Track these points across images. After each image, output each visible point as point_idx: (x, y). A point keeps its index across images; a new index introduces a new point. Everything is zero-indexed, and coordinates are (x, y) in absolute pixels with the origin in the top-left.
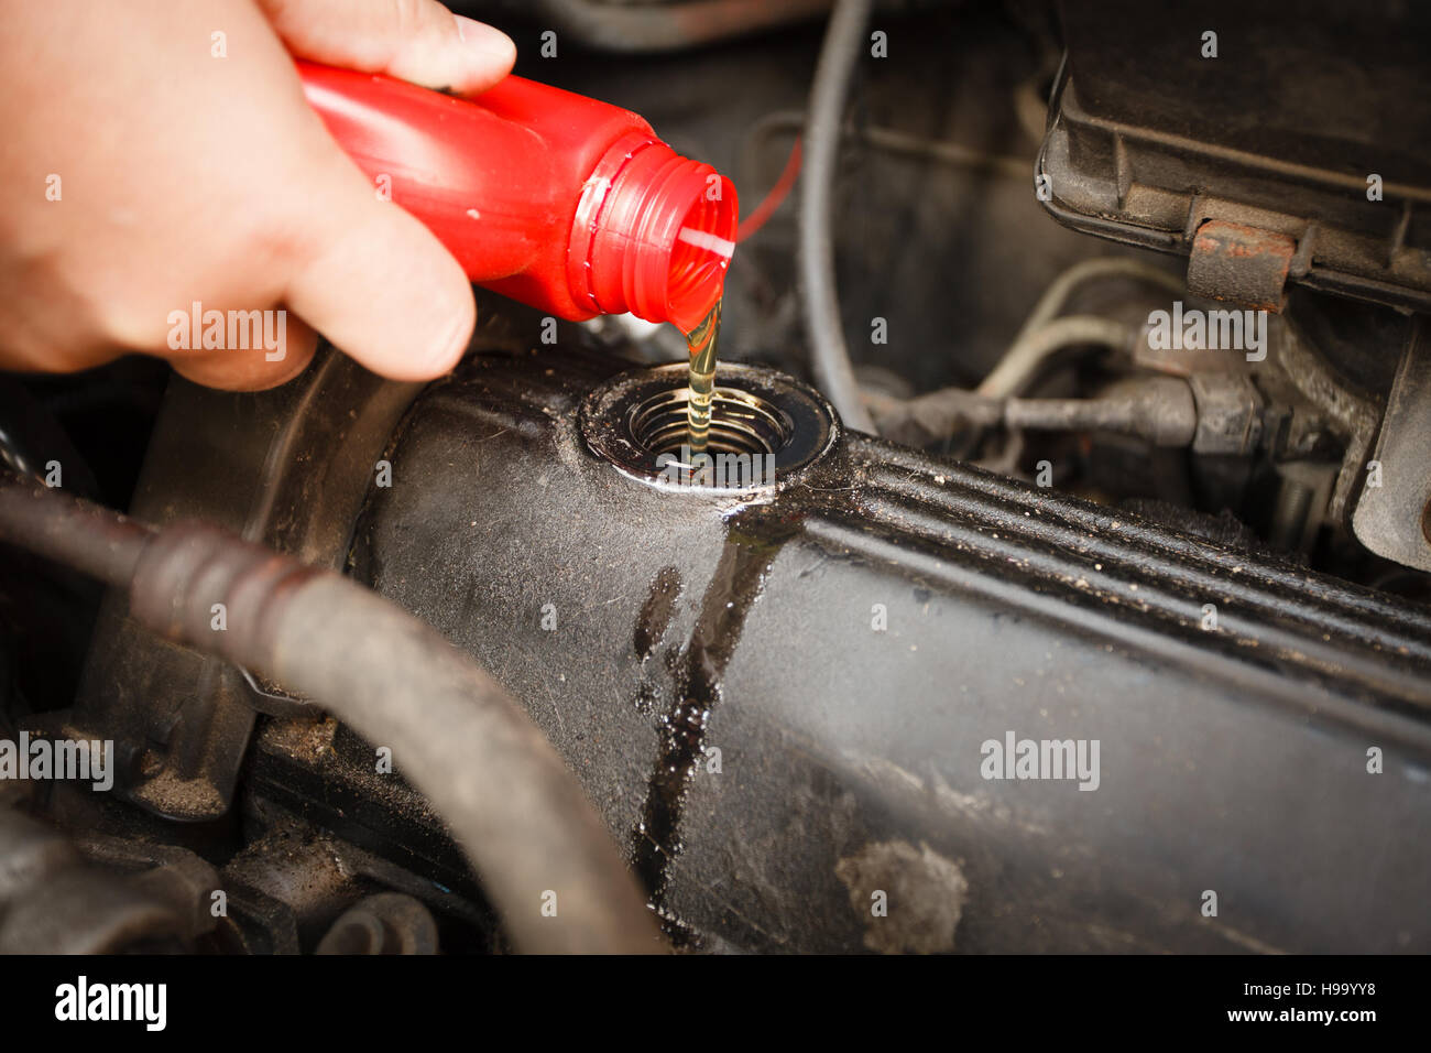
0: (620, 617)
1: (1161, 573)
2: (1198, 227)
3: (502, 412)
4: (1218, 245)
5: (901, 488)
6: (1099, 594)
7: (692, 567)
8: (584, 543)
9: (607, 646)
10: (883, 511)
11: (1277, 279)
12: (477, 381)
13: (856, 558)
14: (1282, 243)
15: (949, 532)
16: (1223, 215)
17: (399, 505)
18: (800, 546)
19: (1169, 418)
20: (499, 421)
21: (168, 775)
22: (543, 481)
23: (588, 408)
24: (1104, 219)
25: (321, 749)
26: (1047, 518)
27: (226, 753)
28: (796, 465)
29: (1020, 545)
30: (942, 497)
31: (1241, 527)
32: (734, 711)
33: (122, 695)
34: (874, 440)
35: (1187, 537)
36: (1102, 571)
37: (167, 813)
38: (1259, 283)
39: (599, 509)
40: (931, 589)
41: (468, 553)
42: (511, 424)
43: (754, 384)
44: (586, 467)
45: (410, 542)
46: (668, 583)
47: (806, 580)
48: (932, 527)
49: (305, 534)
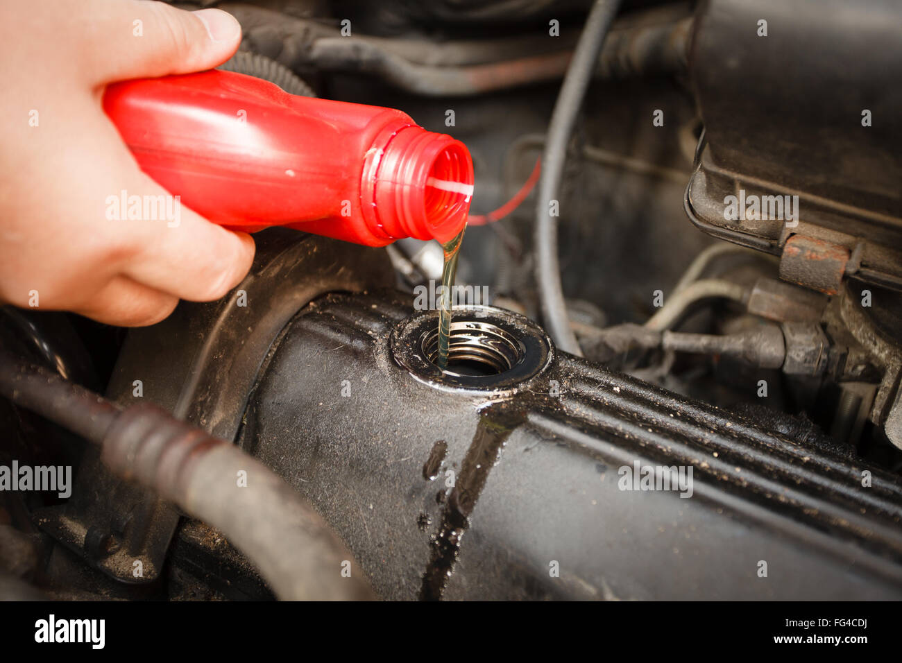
0: (409, 470)
1: (757, 459)
2: (788, 239)
3: (342, 333)
4: (800, 251)
5: (592, 394)
6: (715, 473)
7: (456, 440)
8: (388, 421)
9: (400, 488)
10: (578, 409)
11: (837, 275)
12: (328, 311)
13: (560, 441)
14: (842, 252)
15: (620, 426)
16: (804, 231)
17: (275, 389)
18: (525, 431)
19: (767, 351)
20: (340, 339)
21: (123, 552)
22: (365, 379)
23: (396, 334)
24: (727, 229)
25: (219, 540)
26: (685, 418)
27: (159, 540)
28: (525, 377)
29: (665, 437)
30: (618, 401)
31: (812, 425)
32: (478, 537)
33: (97, 499)
34: (577, 359)
35: (776, 434)
36: (718, 457)
37: (119, 577)
38: (825, 276)
39: (399, 399)
40: (607, 464)
41: (316, 423)
42: (348, 342)
43: (502, 321)
44: (393, 372)
45: (280, 413)
46: (440, 450)
47: (528, 454)
48: (610, 422)
49: (216, 403)
